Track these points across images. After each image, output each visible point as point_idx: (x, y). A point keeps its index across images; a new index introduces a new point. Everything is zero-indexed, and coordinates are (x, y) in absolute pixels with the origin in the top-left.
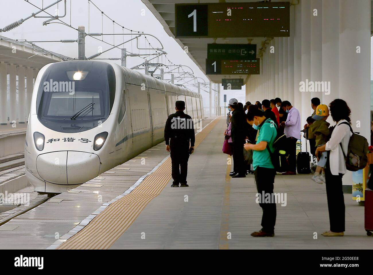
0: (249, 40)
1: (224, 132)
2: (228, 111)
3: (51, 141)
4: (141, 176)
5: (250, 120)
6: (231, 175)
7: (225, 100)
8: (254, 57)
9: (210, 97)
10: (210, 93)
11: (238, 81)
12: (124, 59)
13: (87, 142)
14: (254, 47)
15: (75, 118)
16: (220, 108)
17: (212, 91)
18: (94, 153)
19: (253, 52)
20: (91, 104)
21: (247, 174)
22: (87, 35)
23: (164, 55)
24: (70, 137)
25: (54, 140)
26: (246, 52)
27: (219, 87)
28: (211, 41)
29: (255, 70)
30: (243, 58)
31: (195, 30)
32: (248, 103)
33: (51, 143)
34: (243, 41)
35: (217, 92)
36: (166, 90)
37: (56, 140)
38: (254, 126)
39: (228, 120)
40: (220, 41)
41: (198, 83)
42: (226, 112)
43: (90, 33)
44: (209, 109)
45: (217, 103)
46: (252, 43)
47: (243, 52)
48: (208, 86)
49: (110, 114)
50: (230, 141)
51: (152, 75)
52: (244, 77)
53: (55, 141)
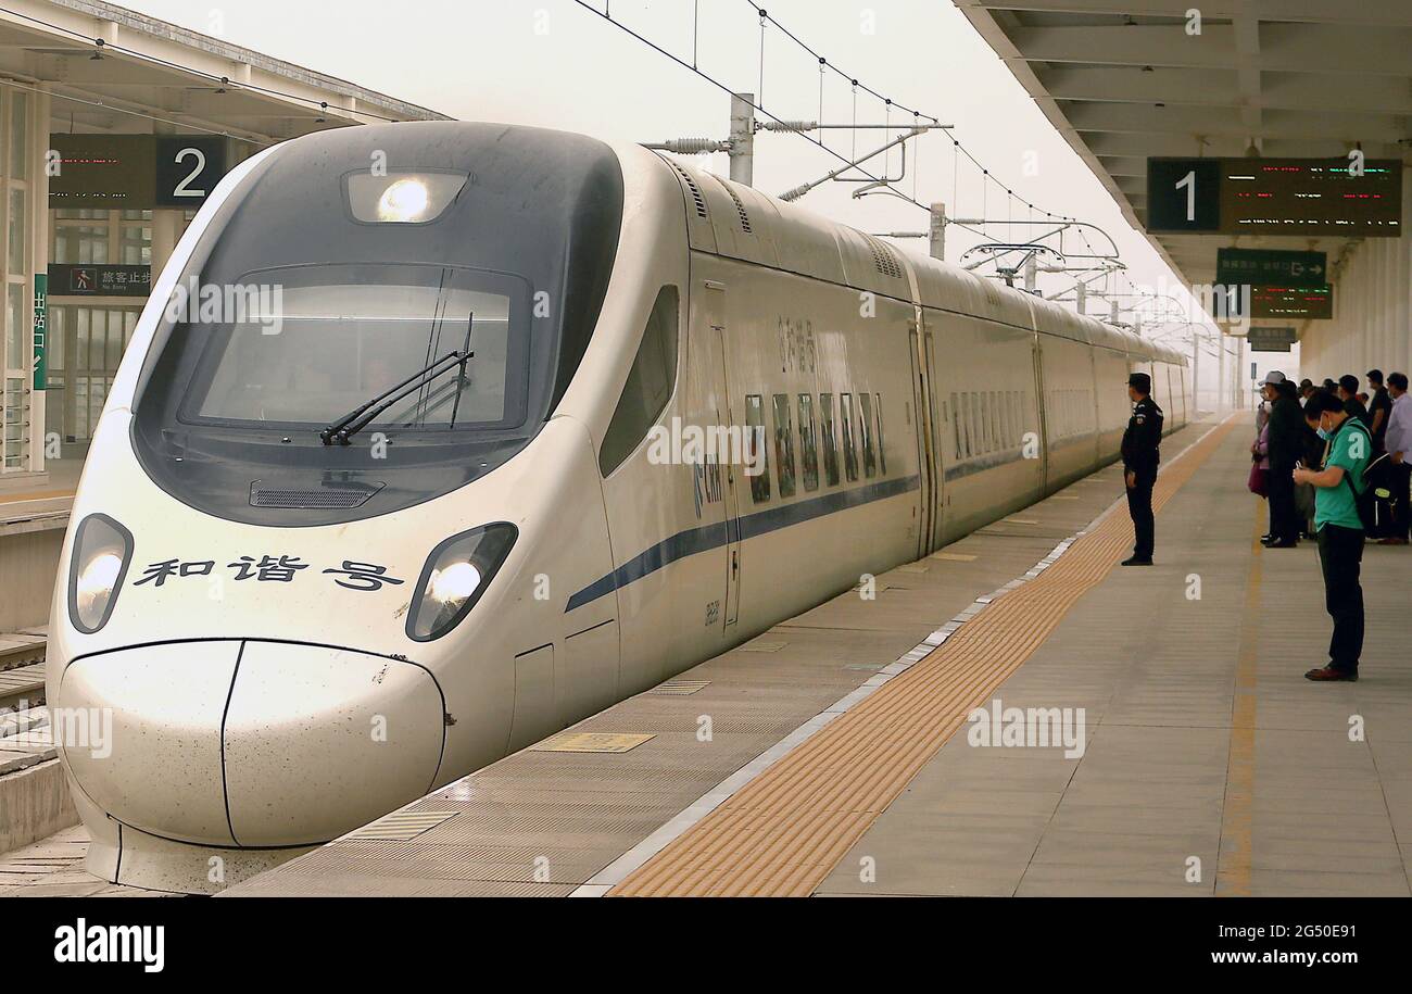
0: (1311, 242)
1: (1252, 445)
2: (1259, 399)
3: (161, 572)
4: (1063, 539)
5: (1311, 418)
6: (1263, 542)
7: (1254, 376)
8: (1319, 281)
9: (1221, 367)
10: (1221, 358)
11: (1283, 334)
12: (1031, 278)
13: (377, 586)
14: (1321, 258)
15: (347, 435)
16: (1241, 393)
17: (1226, 354)
18: (402, 659)
19: (1318, 270)
20: (455, 354)
21: (1299, 540)
22: (950, 222)
23: (1119, 270)
24: (277, 554)
25: (177, 571)
26: (1302, 269)
27: (1240, 346)
28: (1225, 241)
29: (1322, 309)
30: (1296, 283)
31: (1191, 216)
32: (1306, 384)
33: (157, 585)
34: (1297, 243)
35: (1236, 357)
36: (1035, 328)
37: (190, 569)
38: (1320, 432)
39: (1259, 420)
40: (1246, 242)
41: (1195, 335)
42: (1255, 401)
43: (957, 218)
44: (1217, 395)
45: (1236, 380)
46: (1318, 248)
47: (1297, 269)
48: (1217, 342)
49: (548, 419)
50: (1264, 465)
51: (1010, 284)
52: (1297, 324)
53: (184, 573)
